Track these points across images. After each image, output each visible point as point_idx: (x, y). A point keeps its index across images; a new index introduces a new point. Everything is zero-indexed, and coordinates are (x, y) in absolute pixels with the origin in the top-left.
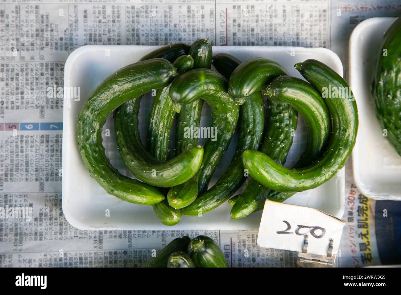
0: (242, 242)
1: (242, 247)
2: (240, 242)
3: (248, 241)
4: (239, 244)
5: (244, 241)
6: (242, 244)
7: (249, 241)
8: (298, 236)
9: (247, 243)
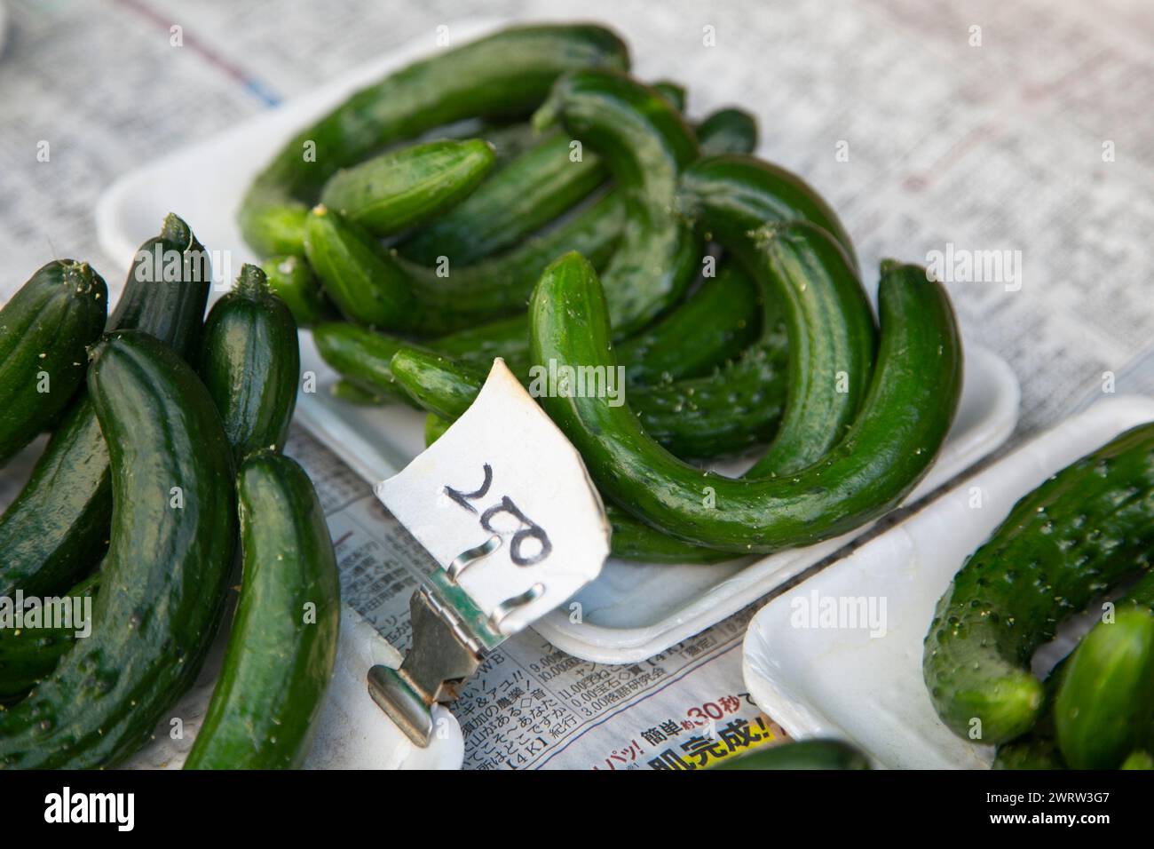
0: (362, 559)
1: (351, 569)
2: (357, 555)
3: (377, 567)
4: (353, 558)
5: (369, 562)
6: (358, 562)
7: (379, 570)
8: (480, 527)
9: (370, 570)
